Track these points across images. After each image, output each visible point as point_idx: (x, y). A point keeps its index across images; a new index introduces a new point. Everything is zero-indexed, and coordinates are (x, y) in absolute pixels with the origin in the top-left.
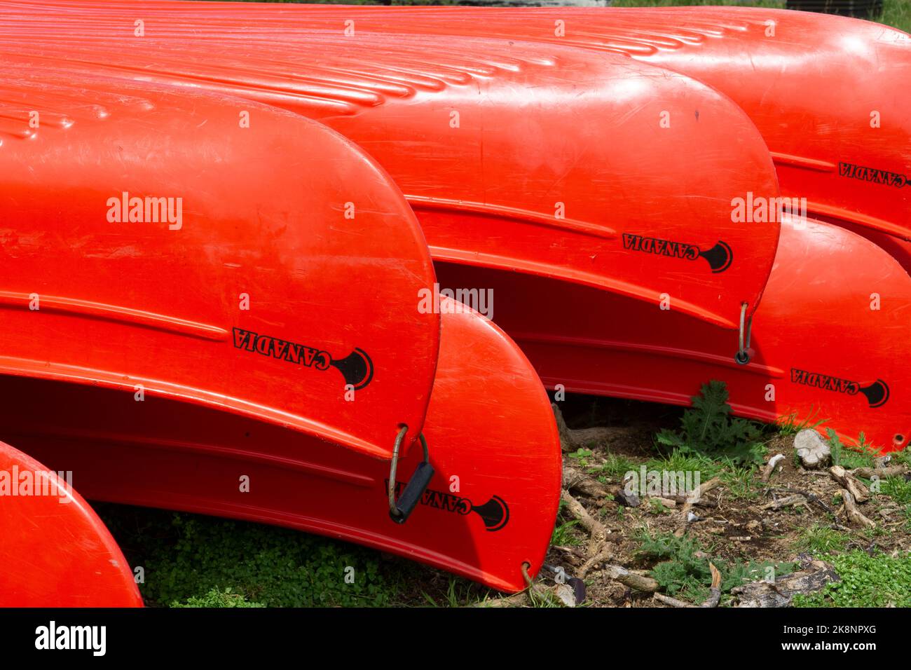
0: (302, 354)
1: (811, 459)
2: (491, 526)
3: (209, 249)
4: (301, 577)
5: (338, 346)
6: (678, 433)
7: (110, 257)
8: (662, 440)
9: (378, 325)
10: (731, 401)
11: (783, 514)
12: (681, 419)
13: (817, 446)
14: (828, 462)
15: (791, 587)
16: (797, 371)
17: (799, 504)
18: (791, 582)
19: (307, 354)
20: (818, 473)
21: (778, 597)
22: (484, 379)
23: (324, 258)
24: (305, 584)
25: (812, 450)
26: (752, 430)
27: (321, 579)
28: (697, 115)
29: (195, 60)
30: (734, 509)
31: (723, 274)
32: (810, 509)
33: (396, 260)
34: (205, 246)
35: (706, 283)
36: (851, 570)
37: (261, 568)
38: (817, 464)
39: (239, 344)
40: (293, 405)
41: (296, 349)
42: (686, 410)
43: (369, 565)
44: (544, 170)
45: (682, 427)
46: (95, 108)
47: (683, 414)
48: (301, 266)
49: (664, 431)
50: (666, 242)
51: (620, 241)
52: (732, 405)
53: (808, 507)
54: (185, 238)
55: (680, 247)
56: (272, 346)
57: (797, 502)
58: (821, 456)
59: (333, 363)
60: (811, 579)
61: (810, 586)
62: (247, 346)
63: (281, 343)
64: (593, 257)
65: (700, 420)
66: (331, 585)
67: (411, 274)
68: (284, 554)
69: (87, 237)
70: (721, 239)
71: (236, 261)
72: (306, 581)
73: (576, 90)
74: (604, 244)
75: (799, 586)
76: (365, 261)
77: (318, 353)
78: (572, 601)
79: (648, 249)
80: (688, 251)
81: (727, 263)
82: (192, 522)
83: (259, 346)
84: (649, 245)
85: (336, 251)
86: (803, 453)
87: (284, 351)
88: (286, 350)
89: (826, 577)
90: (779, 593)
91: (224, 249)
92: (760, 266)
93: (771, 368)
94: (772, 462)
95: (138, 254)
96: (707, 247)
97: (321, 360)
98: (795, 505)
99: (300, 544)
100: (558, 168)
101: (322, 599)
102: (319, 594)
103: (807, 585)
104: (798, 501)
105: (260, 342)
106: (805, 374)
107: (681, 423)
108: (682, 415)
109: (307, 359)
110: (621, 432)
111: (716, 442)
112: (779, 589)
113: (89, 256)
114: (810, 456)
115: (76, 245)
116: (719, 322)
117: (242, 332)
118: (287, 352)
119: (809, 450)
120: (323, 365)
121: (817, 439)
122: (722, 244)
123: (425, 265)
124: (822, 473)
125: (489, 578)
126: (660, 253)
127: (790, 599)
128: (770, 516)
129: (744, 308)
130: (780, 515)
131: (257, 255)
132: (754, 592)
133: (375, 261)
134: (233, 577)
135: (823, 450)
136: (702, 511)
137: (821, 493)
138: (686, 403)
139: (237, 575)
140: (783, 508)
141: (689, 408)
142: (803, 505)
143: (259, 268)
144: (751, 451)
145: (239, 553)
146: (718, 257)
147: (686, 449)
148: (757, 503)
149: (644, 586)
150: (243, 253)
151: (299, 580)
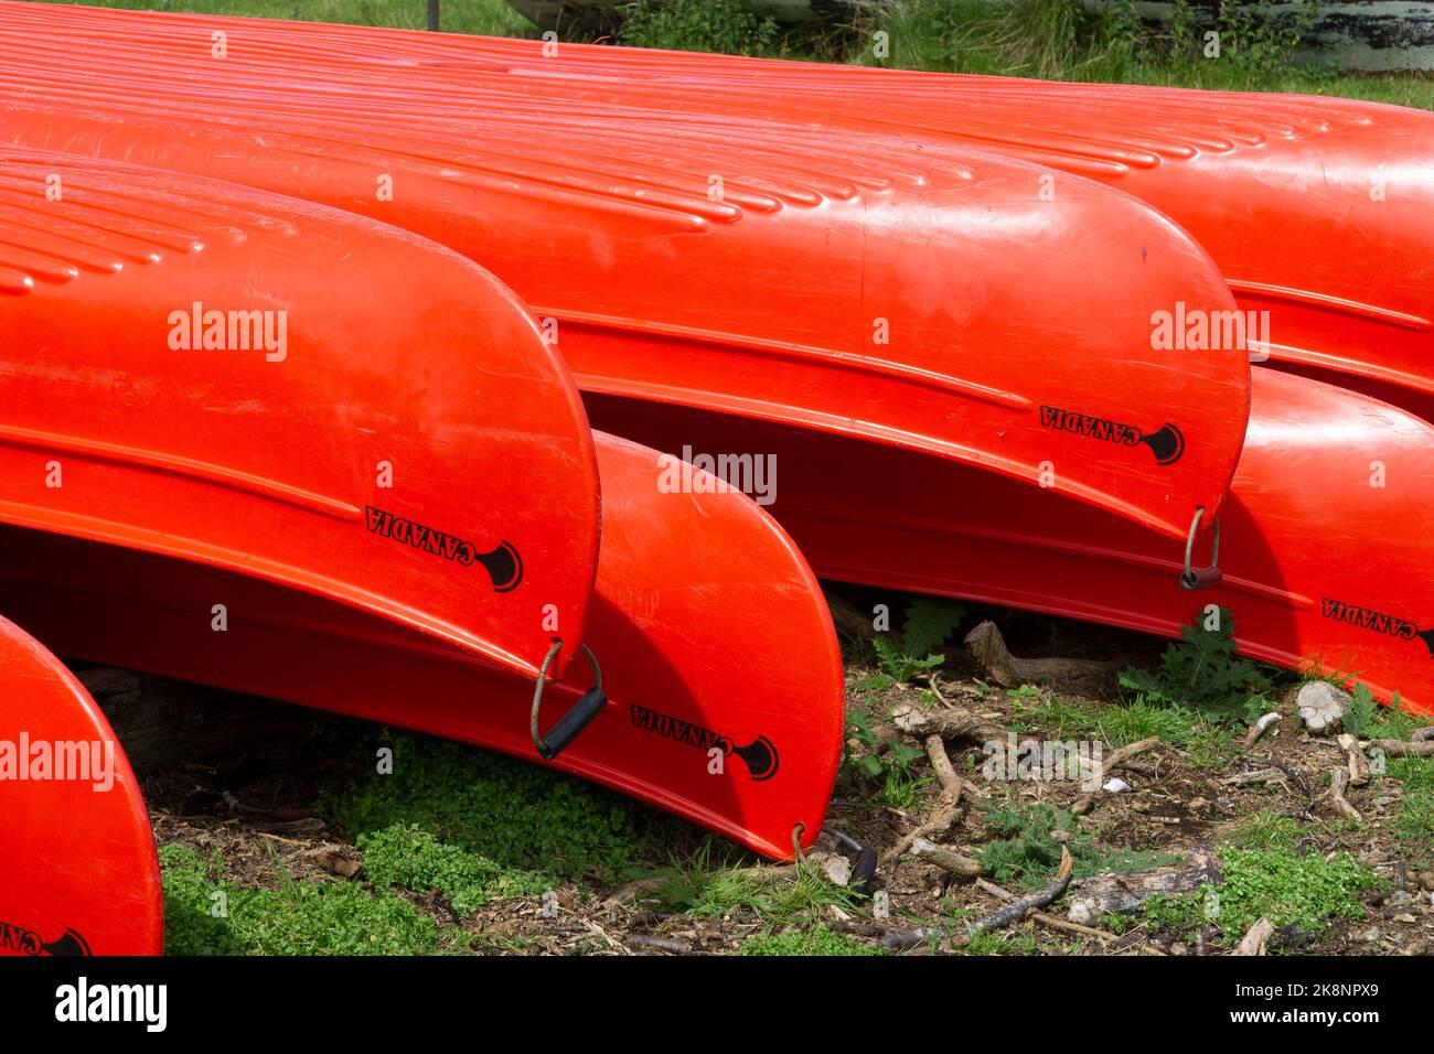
0: (443, 544)
1: (1316, 722)
2: (758, 774)
3: (341, 409)
4: (524, 819)
5: (484, 538)
6: (1153, 674)
7: (233, 412)
8: (1125, 681)
9: (526, 515)
10: (1236, 635)
11: (1248, 793)
12: (1162, 655)
13: (1327, 705)
14: (1337, 728)
15: (1147, 884)
16: (1331, 602)
17: (1274, 781)
18: (1148, 879)
19: (448, 544)
20: (1325, 742)
21: (1126, 897)
22: (752, 588)
23: (468, 429)
24: (529, 827)
25: (1320, 711)
26: (1254, 675)
27: (549, 824)
28: (1144, 255)
29: (517, 152)
30: (1188, 781)
31: (1170, 468)
32: (1287, 789)
33: (548, 437)
34: (336, 406)
35: (1149, 478)
36: (1244, 871)
37: (474, 802)
38: (1323, 729)
39: (372, 526)
40: (433, 605)
41: (436, 537)
42: (1170, 644)
43: (614, 811)
44: (941, 317)
45: (1162, 666)
46: (231, 231)
47: (1167, 648)
48: (443, 436)
49: (1131, 669)
50: (1097, 421)
51: (1036, 415)
52: (1239, 641)
53: (1285, 786)
54: (314, 394)
55: (1115, 427)
56: (409, 532)
57: (1272, 778)
58: (1330, 720)
59: (478, 557)
60: (1179, 878)
61: (1176, 886)
62: (382, 529)
63: (420, 528)
64: (1001, 434)
65: (1190, 659)
66: (561, 832)
67: (564, 455)
68: (512, 788)
69: (208, 386)
70: (1171, 421)
71: (371, 425)
72: (531, 823)
73: (991, 213)
74: (1016, 417)
75: (1159, 885)
76: (512, 435)
77: (461, 544)
78: (843, 877)
79: (1074, 428)
80: (1125, 434)
81: (1177, 453)
82: (404, 739)
83: (395, 531)
84: (1075, 422)
85: (481, 422)
86: (1307, 713)
87: (423, 539)
88: (425, 538)
89: (1202, 877)
90: (1129, 891)
91: (358, 410)
92: (1221, 460)
93: (1294, 596)
94: (1263, 722)
95: (262, 410)
96: (1151, 430)
97: (464, 552)
98: (1269, 782)
99: (534, 778)
100: (960, 316)
101: (544, 848)
102: (541, 841)
103: (1171, 885)
104: (1274, 777)
105: (396, 525)
106: (1341, 608)
107: (1162, 661)
108: (1165, 650)
109: (448, 548)
110: (1092, 666)
111: (1206, 690)
112: (1130, 886)
113: (209, 409)
114: (1316, 719)
115: (196, 395)
116: (1167, 531)
117: (376, 512)
118: (426, 541)
119: (1317, 710)
120: (467, 559)
121: (1328, 696)
122: (1170, 428)
123: (582, 444)
124: (1329, 743)
125: (752, 838)
126: (1088, 434)
127: (1143, 901)
128: (1231, 794)
129: (1198, 515)
130: (1242, 794)
131: (394, 420)
132: (1095, 887)
133: (525, 437)
134: (436, 810)
135: (1334, 712)
136: (1143, 779)
137: (1315, 769)
138: (1173, 633)
139: (441, 810)
140: (1251, 784)
141: (1176, 642)
142: (1279, 784)
143: (396, 437)
144: (1246, 705)
145: (460, 783)
146: (1166, 444)
147: (1155, 696)
148: (1221, 776)
149: (960, 867)
150: (378, 416)
151: (521, 822)
